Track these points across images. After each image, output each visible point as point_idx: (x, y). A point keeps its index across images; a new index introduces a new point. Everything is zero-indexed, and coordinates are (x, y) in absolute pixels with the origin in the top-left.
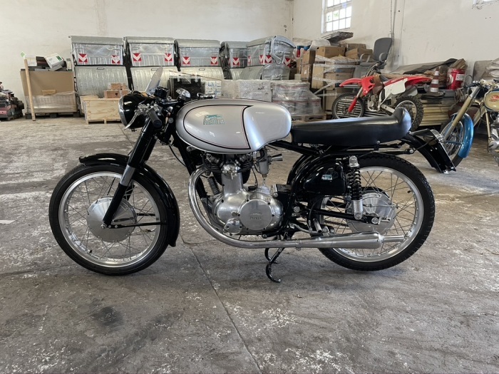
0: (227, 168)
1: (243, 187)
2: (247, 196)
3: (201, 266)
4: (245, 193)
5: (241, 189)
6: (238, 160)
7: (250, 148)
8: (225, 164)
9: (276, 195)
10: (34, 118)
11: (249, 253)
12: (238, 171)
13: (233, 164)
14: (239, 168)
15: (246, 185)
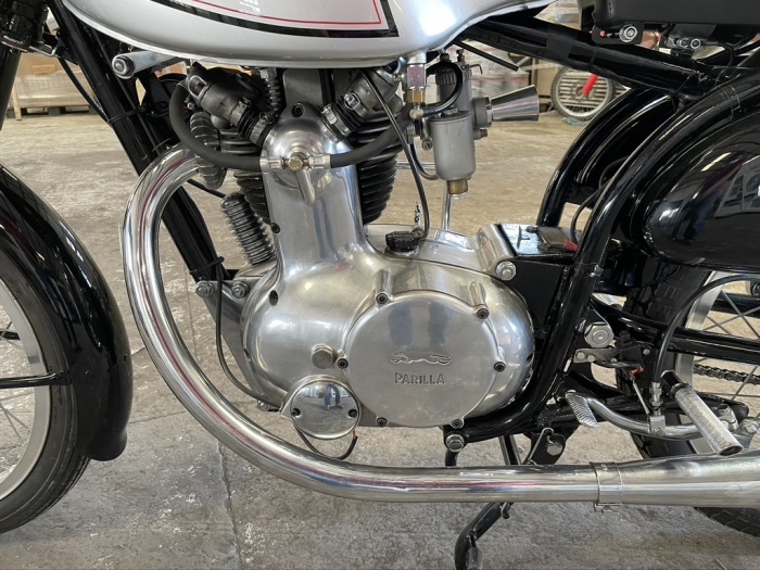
0: (282, 146)
1: (363, 238)
2: (382, 274)
3: (229, 504)
4: (372, 263)
5: (356, 247)
6: (338, 107)
7: (393, 32)
8: (274, 124)
9: (508, 271)
10: (18, 114)
11: (393, 448)
12: (337, 162)
13: (312, 127)
14: (342, 148)
15: (379, 229)
